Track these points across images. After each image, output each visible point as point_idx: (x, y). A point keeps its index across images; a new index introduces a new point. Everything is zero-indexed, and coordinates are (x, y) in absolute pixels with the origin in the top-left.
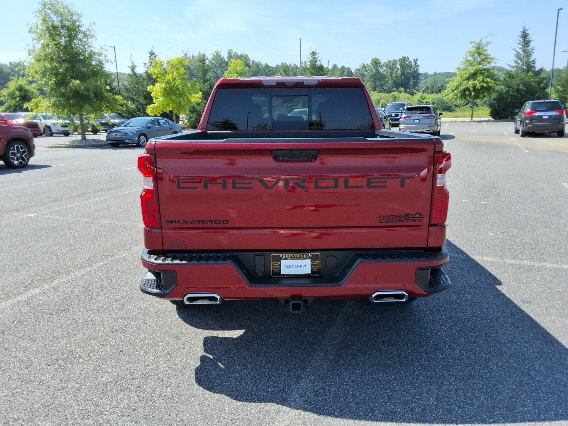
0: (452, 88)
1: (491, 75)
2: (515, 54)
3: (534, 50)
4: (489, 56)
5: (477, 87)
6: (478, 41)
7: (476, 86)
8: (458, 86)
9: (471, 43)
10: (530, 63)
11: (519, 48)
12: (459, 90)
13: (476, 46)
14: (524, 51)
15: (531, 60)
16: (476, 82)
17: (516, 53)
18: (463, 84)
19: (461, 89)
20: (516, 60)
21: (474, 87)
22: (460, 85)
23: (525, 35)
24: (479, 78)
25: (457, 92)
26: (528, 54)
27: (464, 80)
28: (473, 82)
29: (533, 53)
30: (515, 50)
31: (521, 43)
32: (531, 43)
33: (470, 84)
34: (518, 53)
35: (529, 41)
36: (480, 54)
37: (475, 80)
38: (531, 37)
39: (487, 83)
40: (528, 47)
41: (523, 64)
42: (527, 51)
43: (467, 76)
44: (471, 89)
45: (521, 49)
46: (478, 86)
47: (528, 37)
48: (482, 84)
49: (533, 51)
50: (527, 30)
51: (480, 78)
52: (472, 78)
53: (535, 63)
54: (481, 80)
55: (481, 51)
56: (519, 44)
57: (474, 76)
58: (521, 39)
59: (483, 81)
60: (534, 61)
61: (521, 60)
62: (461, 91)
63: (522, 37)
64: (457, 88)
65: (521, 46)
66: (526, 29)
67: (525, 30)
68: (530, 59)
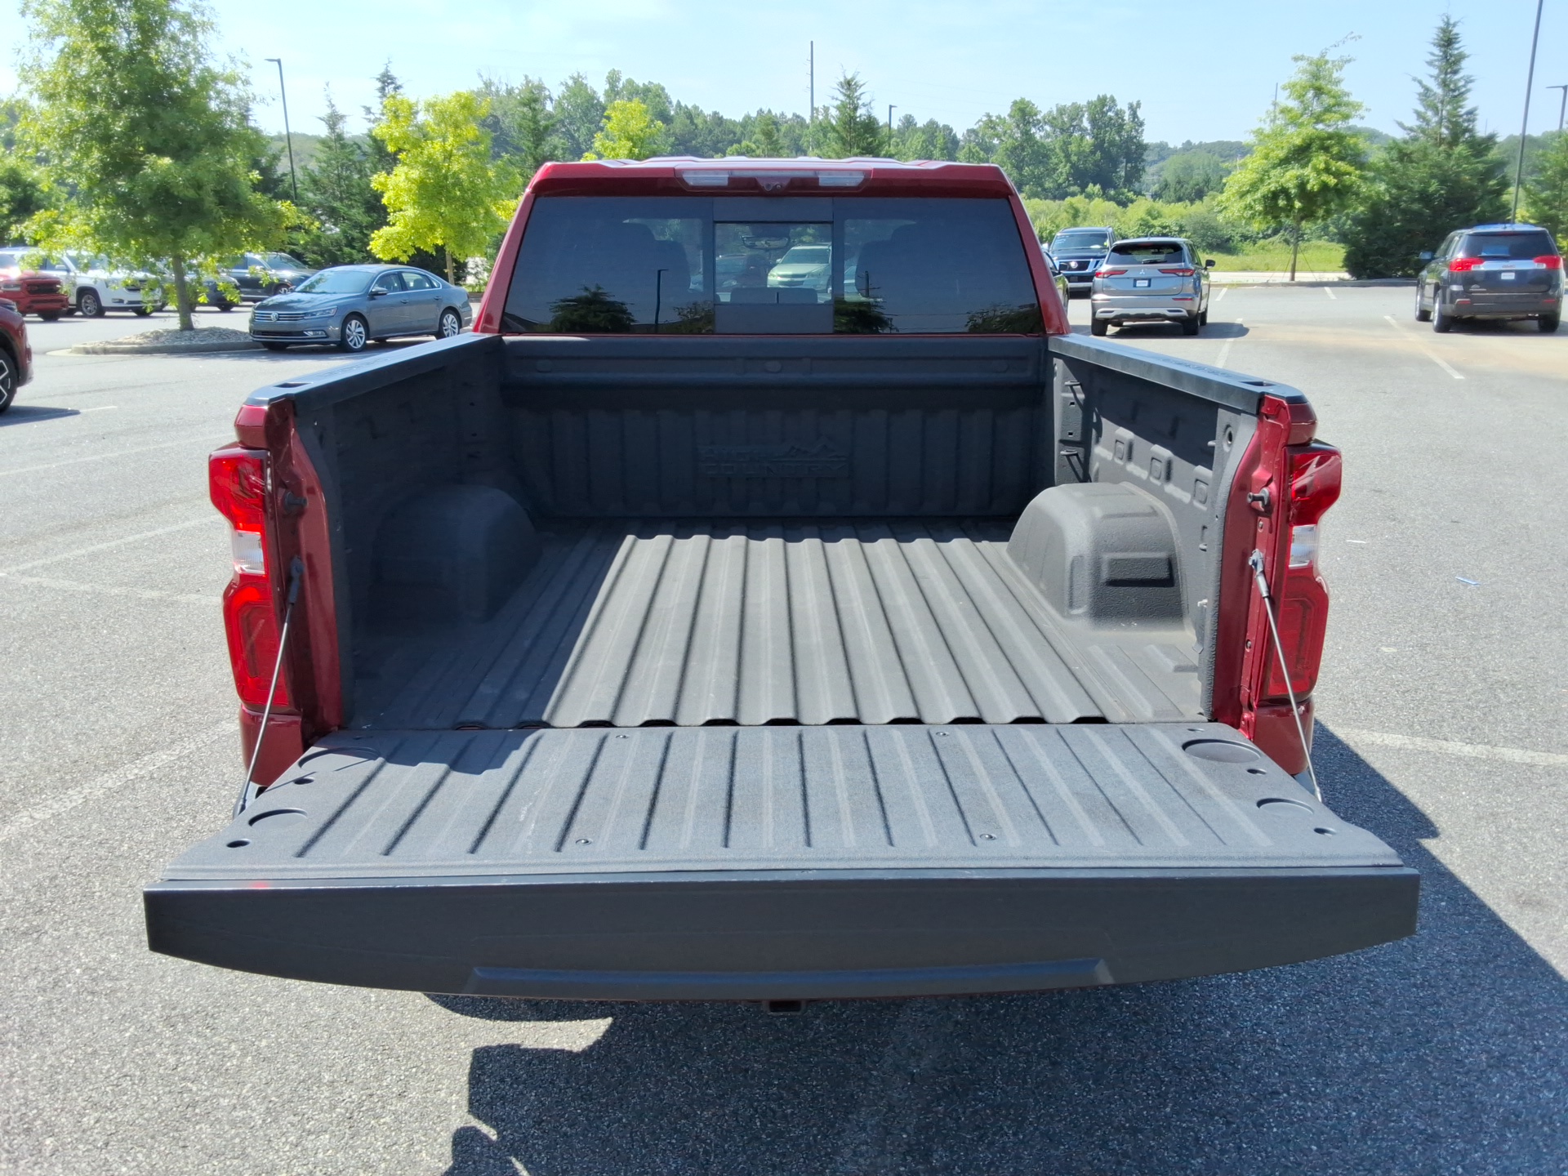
0: (1240, 187)
1: (1350, 152)
2: (1420, 94)
3: (1471, 81)
4: (1345, 99)
5: (1309, 187)
6: (1316, 56)
7: (1308, 182)
8: (1255, 183)
9: (1296, 59)
10: (1461, 120)
11: (1432, 76)
12: (1258, 195)
13: (1309, 68)
14: (1445, 84)
15: (1462, 111)
16: (1308, 171)
17: (1421, 90)
18: (1270, 178)
19: (1263, 190)
20: (1421, 109)
21: (1302, 186)
22: (1262, 181)
23: (1447, 40)
24: (1314, 161)
25: (1254, 201)
26: (1455, 94)
27: (1274, 167)
28: (1301, 171)
29: (1468, 91)
30: (1420, 82)
31: (1437, 63)
32: (1464, 64)
33: (1289, 177)
34: (1427, 89)
35: (1461, 57)
36: (1319, 91)
37: (1304, 166)
38: (1464, 45)
39: (1338, 174)
40: (1455, 72)
41: (1440, 123)
42: (1452, 86)
43: (1282, 154)
44: (1293, 191)
45: (1436, 78)
46: (1313, 185)
47: (1456, 46)
48: (1324, 177)
49: (1470, 86)
50: (1454, 25)
51: (1320, 160)
52: (1295, 159)
53: (1474, 120)
54: (1322, 166)
55: (1322, 83)
56: (1430, 63)
57: (1301, 154)
58: (1437, 51)
59: (1327, 170)
60: (1470, 113)
61: (1436, 111)
62: (1264, 197)
63: (1440, 46)
64: (1254, 187)
65: (1435, 72)
66: (1452, 22)
67: (1448, 24)
68: (1461, 107)
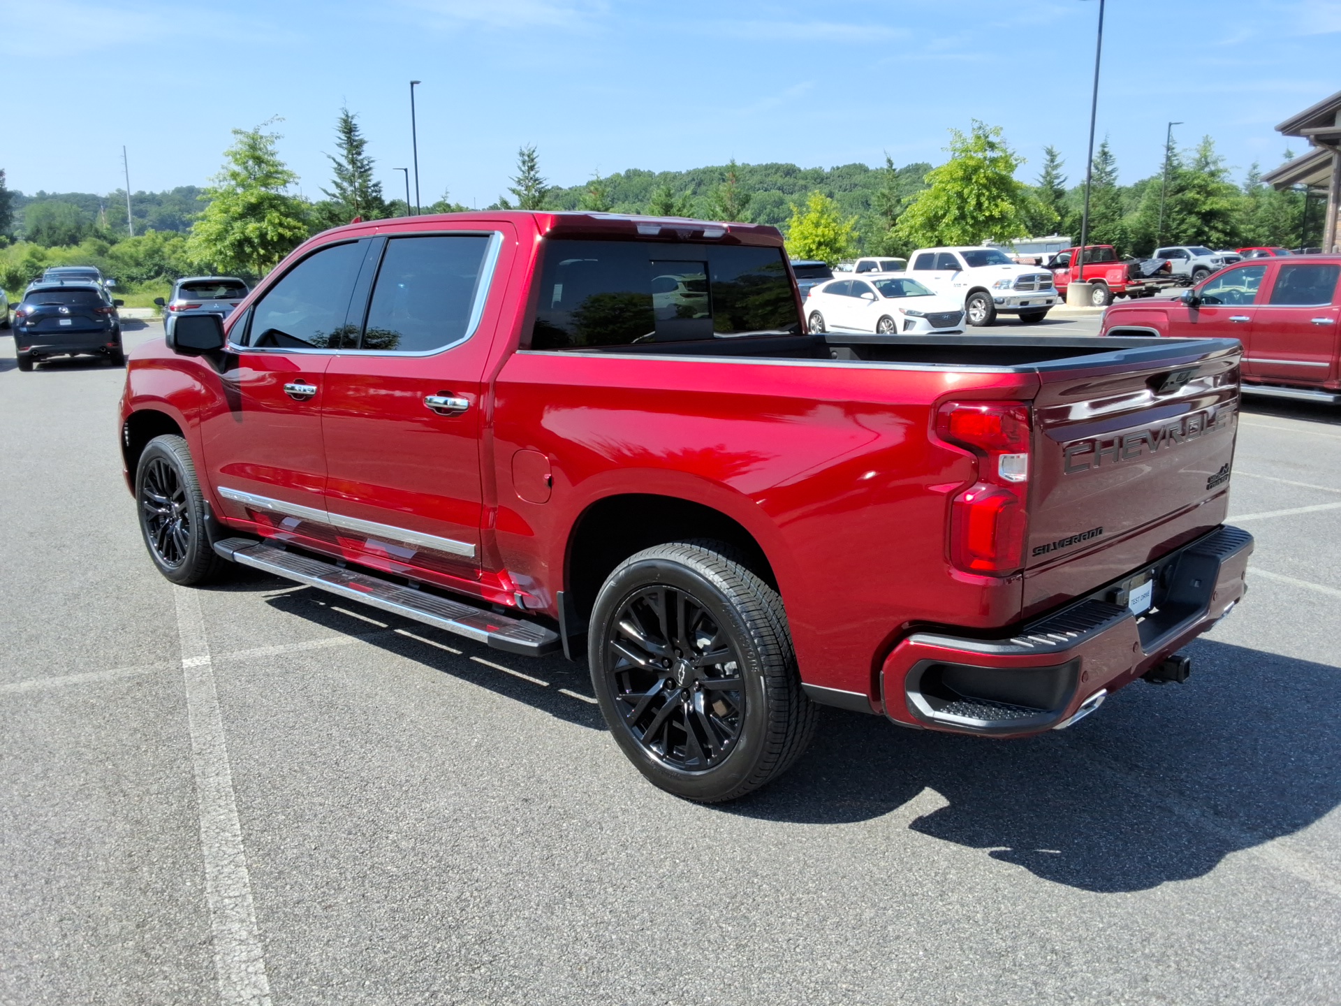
0: (208, 236)
1: (291, 211)
2: (335, 169)
3: (372, 161)
4: (280, 168)
5: (269, 237)
6: (251, 131)
7: (266, 234)
8: (222, 232)
9: (236, 132)
10: (370, 190)
11: (343, 156)
12: (227, 243)
13: (246, 140)
14: (353, 162)
15: (371, 184)
16: (264, 224)
17: (336, 166)
18: (233, 229)
19: (230, 239)
20: (339, 181)
21: (263, 236)
22: (227, 231)
23: (349, 129)
24: (269, 216)
25: (224, 247)
26: (363, 171)
27: (235, 219)
28: (258, 225)
29: (370, 169)
30: (334, 160)
31: (344, 146)
32: (365, 147)
33: (252, 228)
34: (339, 165)
35: (362, 143)
36: (259, 161)
37: (262, 219)
38: (362, 133)
39: (290, 228)
40: (359, 154)
41: (354, 192)
42: (359, 164)
43: (239, 210)
44: (256, 241)
45: (347, 157)
46: (271, 235)
47: (357, 133)
48: (281, 230)
49: (372, 165)
50: (352, 118)
51: (274, 216)
52: (249, 214)
53: (380, 191)
54: (277, 221)
55: (259, 153)
56: (340, 145)
57: (254, 211)
58: (343, 136)
59: (281, 224)
60: (375, 185)
61: (351, 183)
62: (233, 244)
63: (344, 132)
64: (220, 237)
65: (345, 152)
66: (350, 115)
67: (347, 116)
68: (369, 181)
